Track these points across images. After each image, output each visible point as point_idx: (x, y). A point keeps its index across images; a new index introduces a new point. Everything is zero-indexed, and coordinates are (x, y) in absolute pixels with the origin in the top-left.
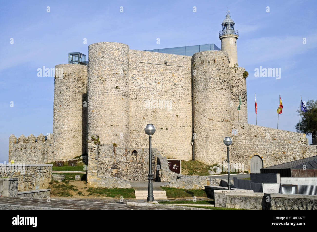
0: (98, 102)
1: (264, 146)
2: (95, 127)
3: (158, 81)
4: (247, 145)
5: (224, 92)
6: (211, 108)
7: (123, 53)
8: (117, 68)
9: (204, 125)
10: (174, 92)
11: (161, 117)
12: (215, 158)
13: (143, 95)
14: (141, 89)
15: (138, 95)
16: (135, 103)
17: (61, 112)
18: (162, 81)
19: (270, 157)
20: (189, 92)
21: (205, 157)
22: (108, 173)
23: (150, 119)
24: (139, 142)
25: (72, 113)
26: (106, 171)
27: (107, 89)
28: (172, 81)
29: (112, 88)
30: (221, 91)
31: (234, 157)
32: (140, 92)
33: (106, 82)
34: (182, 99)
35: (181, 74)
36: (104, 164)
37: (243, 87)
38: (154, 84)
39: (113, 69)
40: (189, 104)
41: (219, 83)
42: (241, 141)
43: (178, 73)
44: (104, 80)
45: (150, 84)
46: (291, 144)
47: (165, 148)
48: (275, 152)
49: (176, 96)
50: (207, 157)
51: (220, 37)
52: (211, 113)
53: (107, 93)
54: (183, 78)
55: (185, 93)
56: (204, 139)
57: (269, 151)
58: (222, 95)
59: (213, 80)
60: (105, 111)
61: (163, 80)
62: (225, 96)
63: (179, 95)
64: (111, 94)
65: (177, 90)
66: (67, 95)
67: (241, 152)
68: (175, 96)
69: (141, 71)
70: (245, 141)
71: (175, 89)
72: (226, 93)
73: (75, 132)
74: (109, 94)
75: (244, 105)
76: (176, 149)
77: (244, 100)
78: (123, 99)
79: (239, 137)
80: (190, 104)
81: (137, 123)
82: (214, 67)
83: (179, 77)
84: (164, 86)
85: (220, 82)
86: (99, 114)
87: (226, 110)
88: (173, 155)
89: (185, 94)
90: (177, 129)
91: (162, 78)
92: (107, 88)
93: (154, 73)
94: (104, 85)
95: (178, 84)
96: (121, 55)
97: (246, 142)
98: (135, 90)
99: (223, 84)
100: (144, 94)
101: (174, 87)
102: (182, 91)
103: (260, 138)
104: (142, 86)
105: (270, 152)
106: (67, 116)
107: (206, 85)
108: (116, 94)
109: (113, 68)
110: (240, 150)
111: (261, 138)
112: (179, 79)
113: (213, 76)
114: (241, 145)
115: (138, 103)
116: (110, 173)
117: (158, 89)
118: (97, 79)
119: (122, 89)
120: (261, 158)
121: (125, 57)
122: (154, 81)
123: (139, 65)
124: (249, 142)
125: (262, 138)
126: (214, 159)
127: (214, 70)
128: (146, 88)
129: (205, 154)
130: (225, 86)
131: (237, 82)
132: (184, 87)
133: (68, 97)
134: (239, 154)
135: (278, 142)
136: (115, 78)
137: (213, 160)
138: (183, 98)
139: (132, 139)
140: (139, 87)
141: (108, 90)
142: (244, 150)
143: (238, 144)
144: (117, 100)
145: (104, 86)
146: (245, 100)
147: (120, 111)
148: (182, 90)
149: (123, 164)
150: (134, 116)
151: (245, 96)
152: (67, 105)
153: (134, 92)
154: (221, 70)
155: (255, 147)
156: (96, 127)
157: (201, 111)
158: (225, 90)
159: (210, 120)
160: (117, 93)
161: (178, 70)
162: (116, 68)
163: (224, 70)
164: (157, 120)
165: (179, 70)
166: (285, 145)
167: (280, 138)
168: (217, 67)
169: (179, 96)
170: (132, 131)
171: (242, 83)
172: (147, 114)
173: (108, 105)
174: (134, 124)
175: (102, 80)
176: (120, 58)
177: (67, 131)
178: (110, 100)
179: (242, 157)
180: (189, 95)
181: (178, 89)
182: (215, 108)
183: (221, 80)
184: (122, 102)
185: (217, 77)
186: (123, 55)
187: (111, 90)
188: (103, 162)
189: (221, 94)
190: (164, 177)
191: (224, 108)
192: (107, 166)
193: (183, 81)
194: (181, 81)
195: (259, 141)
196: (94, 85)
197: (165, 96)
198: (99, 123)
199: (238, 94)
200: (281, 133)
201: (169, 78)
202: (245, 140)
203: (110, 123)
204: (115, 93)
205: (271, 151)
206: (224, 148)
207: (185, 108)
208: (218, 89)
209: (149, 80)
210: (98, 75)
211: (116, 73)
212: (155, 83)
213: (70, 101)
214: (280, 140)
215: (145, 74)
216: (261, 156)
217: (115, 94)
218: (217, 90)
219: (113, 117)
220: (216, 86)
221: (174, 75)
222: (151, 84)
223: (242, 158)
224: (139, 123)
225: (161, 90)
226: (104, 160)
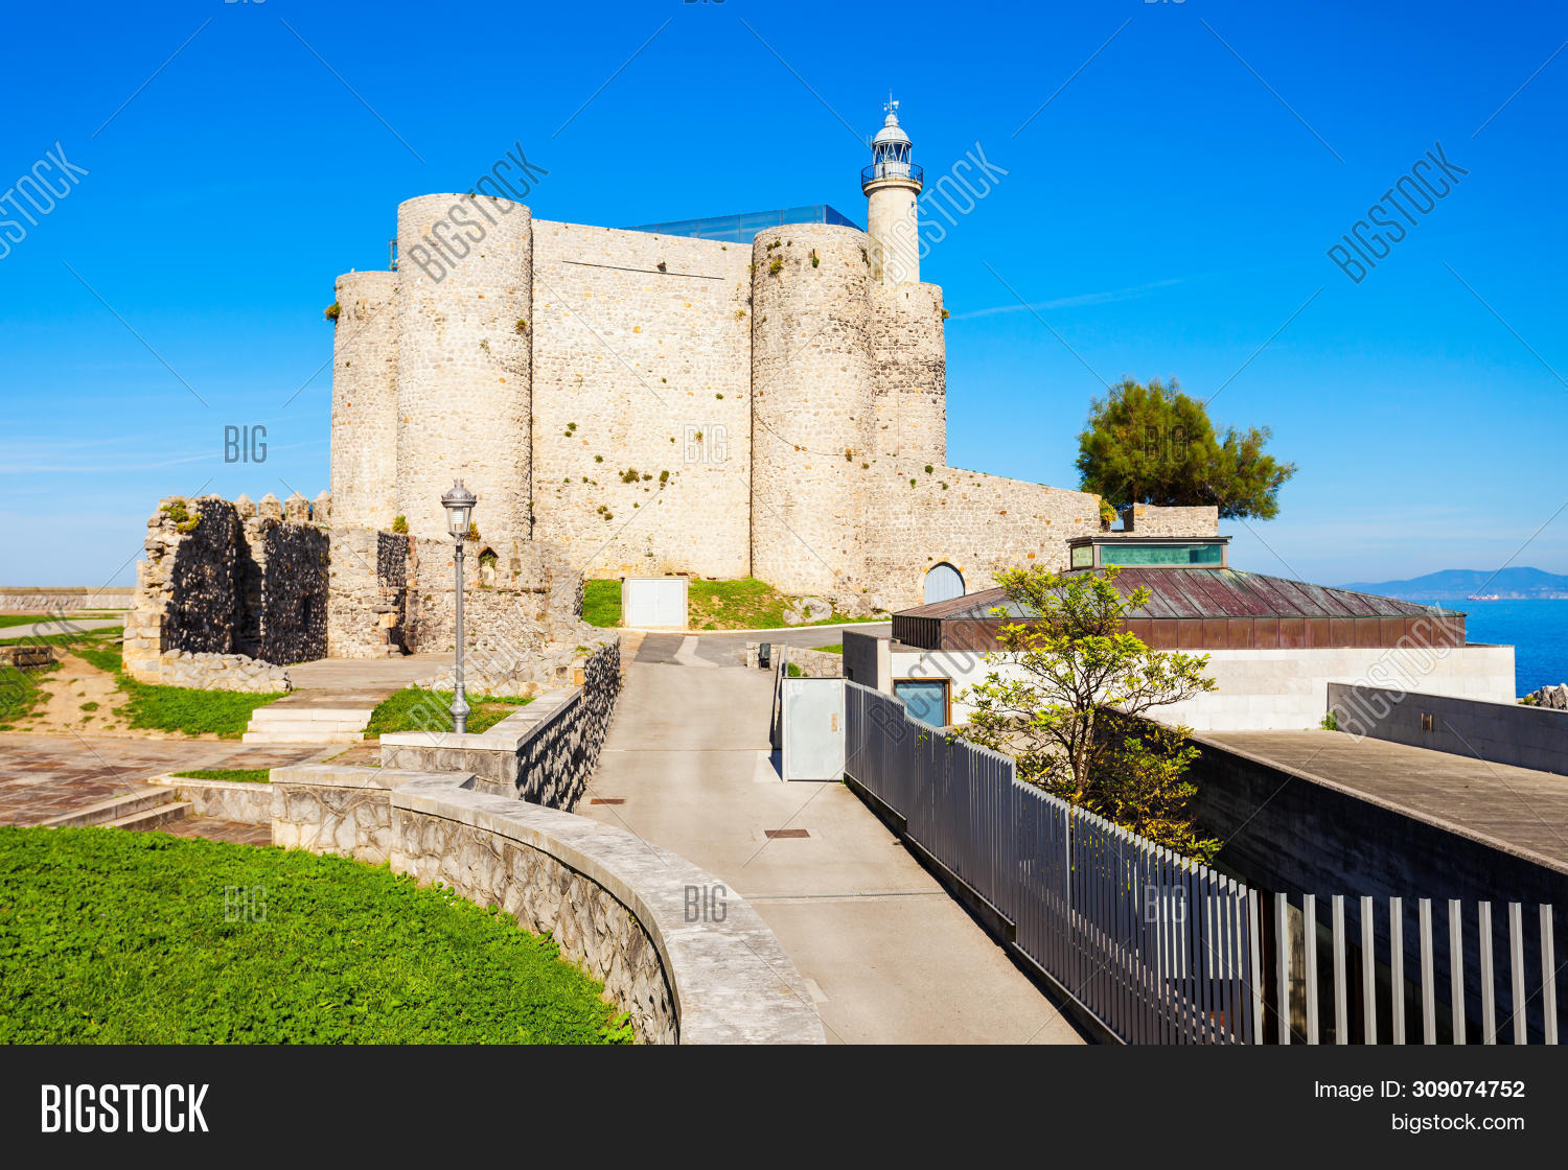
0: (421, 389)
1: (970, 533)
2: (412, 472)
3: (633, 325)
4: (917, 532)
5: (844, 358)
6: (800, 412)
7: (504, 231)
8: (481, 281)
9: (780, 465)
10: (688, 358)
11: (643, 439)
12: (813, 570)
13: (585, 368)
14: (577, 349)
15: (566, 368)
16: (555, 394)
17: (349, 423)
18: (647, 324)
19: (985, 570)
20: (740, 361)
21: (781, 567)
22: (360, 627)
23: (608, 448)
24: (569, 519)
25: (386, 429)
26: (354, 619)
27: (450, 348)
28: (683, 325)
29: (465, 345)
30: (835, 356)
31: (874, 568)
32: (572, 358)
33: (446, 326)
34: (717, 381)
35: (714, 303)
36: (347, 596)
37: (930, 347)
38: (620, 332)
39: (470, 284)
40: (740, 397)
41: (828, 330)
42: (897, 519)
43: (705, 299)
44: (439, 320)
45: (605, 333)
46: (1053, 527)
47: (658, 540)
48: (1003, 553)
49: (695, 372)
50: (786, 567)
51: (863, 188)
52: (800, 427)
53: (450, 359)
54: (720, 316)
55: (726, 363)
56: (779, 511)
57: (983, 551)
58: (837, 369)
59: (810, 320)
60: (443, 418)
61: (650, 321)
62: (849, 373)
63: (706, 368)
64: (463, 365)
65: (700, 353)
66: (370, 370)
67: (896, 552)
68: (692, 372)
69: (576, 292)
70: (911, 518)
71: (692, 349)
72: (852, 362)
73: (393, 487)
74: (455, 365)
75: (935, 402)
76: (695, 542)
77: (935, 389)
78: (503, 381)
79: (892, 505)
80: (743, 399)
81: (563, 458)
82: (813, 278)
83: (706, 313)
84: (655, 341)
85: (833, 326)
86: (425, 428)
87: (852, 419)
88: (682, 563)
89: (727, 368)
90: (696, 480)
91: (648, 313)
92: (449, 344)
93: (623, 297)
94: (439, 333)
95: (703, 335)
96: (497, 238)
97: (913, 520)
98: (557, 354)
99: (842, 333)
100: (588, 366)
101: (689, 343)
102: (716, 357)
103: (956, 509)
104: (579, 341)
105: (986, 552)
106: (370, 438)
107: (788, 337)
108: (479, 363)
109: (469, 279)
110: (893, 545)
111: (959, 507)
112: (708, 319)
113: (808, 308)
114: (898, 530)
115: (567, 396)
116: (367, 626)
117: (635, 351)
118: (419, 317)
119: (500, 347)
120: (958, 573)
121: (512, 246)
122: (623, 324)
123: (570, 273)
124: (922, 520)
125: (963, 508)
126: (808, 573)
127: (813, 287)
128: (593, 345)
129: (780, 558)
130: (849, 342)
131: (910, 331)
132: (723, 344)
133: (372, 378)
134: (889, 559)
135: (1012, 522)
136: (476, 311)
137: (803, 579)
138: (720, 379)
139: (543, 509)
140: (571, 342)
141: (452, 352)
142: (905, 545)
143: (888, 527)
144: (484, 384)
145: (439, 339)
146: (939, 388)
147: (493, 420)
148: (715, 352)
149: (448, 594)
150: (551, 437)
151: (937, 376)
152: (368, 402)
153: (550, 360)
154: (837, 288)
155: (942, 539)
156: (416, 473)
157: (772, 421)
158: (850, 352)
159: (797, 448)
160: (483, 361)
161: (704, 289)
162: (478, 280)
163: (847, 287)
164: (631, 451)
165: (706, 288)
166: (1034, 531)
167: (1019, 508)
168: (823, 279)
169: (707, 373)
170: (543, 485)
171: (930, 334)
172: (595, 430)
173: (454, 399)
174: (552, 462)
175: (434, 317)
176: (493, 246)
177: (368, 485)
178: (460, 383)
179: (900, 569)
180: (741, 371)
181: (701, 349)
182: (814, 412)
183: (836, 322)
184: (501, 390)
185: (823, 312)
186: (505, 238)
187: (461, 351)
188: (344, 591)
189: (836, 365)
190: (552, 641)
191: (842, 411)
192: (360, 602)
193: (720, 324)
194: (713, 324)
195: (952, 518)
196: (410, 336)
197: (657, 371)
198: (425, 459)
199: (913, 367)
200: (1024, 494)
201: (672, 315)
202: (910, 513)
203: (457, 457)
204: (475, 359)
205: (990, 550)
206: (842, 541)
207: (727, 413)
208: (824, 349)
209: (604, 320)
210: (422, 303)
211: (480, 297)
212: (626, 329)
213: (376, 391)
214: (1019, 516)
215: (591, 300)
216: (958, 566)
217: (475, 365)
218: (821, 352)
219: (468, 439)
220: (819, 341)
221: (690, 306)
222: (612, 334)
223: (898, 572)
224: (569, 460)
225: (644, 352)
226: (346, 583)
